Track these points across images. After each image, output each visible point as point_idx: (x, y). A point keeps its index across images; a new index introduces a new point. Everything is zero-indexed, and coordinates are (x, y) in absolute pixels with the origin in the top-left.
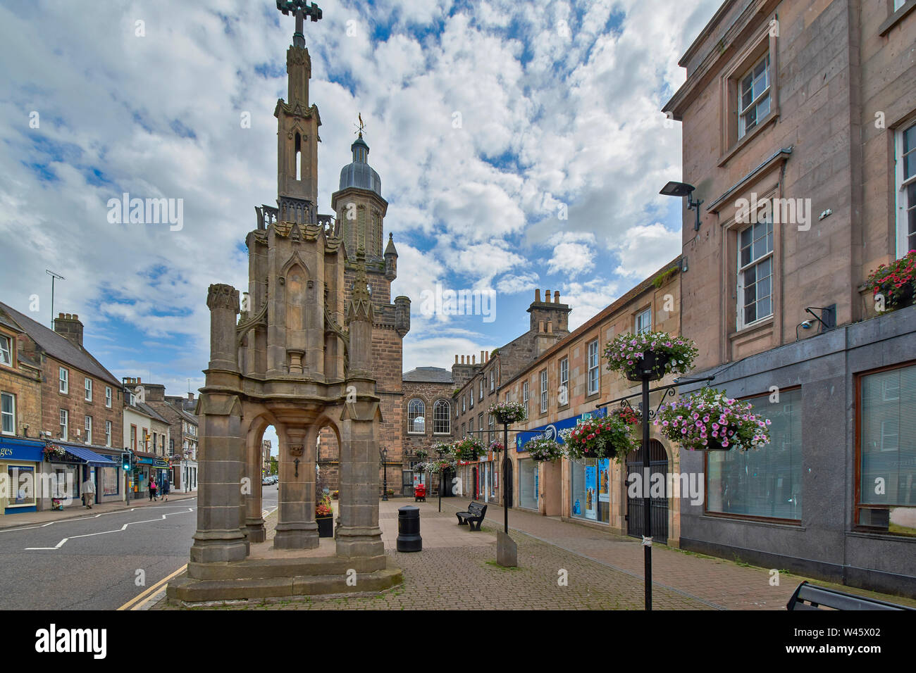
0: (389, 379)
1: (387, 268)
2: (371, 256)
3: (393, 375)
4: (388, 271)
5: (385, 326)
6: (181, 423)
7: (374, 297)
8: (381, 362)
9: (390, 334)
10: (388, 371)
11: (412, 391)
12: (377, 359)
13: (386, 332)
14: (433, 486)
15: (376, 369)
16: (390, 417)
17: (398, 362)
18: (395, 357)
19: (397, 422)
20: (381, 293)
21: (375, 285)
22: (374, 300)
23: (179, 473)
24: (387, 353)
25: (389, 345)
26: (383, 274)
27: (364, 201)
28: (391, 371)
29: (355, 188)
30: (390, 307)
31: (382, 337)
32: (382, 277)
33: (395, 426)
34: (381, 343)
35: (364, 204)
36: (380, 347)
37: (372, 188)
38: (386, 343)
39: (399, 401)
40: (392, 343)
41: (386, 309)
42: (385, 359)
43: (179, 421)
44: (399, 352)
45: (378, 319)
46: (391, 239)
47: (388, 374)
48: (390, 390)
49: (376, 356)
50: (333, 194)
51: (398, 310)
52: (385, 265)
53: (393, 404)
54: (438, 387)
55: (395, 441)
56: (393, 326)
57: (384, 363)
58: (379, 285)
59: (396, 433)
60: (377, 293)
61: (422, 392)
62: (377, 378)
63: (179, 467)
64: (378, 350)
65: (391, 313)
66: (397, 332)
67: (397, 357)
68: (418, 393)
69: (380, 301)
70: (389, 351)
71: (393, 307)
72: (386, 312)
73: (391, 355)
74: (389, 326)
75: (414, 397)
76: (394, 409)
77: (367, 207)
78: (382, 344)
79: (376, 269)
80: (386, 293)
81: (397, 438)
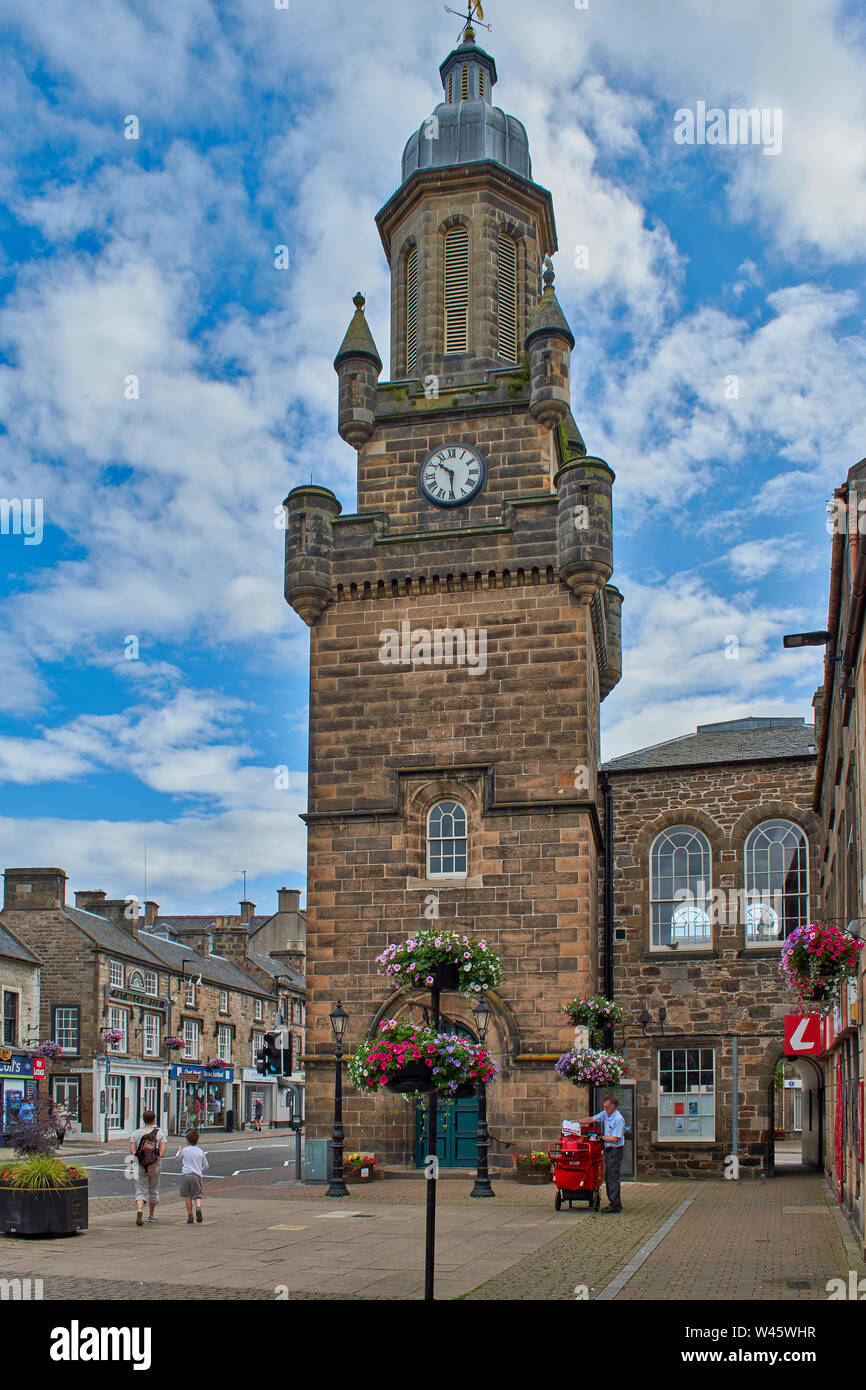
0: (537, 756)
1: (533, 382)
2: (487, 364)
3: (555, 740)
4: (535, 392)
5: (521, 571)
6: (96, 963)
7: (494, 488)
8: (508, 698)
10: (534, 730)
11: (663, 803)
12: (494, 690)
13: (526, 592)
14: (743, 1134)
15: (493, 728)
16: (542, 890)
18: (560, 675)
19: (569, 907)
20: (515, 471)
21: (496, 449)
22: (493, 500)
23: (91, 1091)
24: (530, 664)
25: (539, 636)
26: (524, 407)
27: (463, 201)
28: (545, 726)
30: (539, 506)
31: (515, 610)
32: (520, 419)
33: (562, 920)
34: (508, 633)
35: (461, 210)
36: (506, 647)
38: (526, 631)
39: (574, 831)
40: (549, 630)
41: (525, 515)
42: (525, 687)
43: (92, 958)
45: (495, 554)
48: (541, 793)
50: (377, 219)
51: (565, 507)
52: (527, 377)
53: (553, 846)
54: (760, 776)
55: (563, 977)
56: (550, 568)
57: (519, 702)
58: (510, 446)
59: (566, 949)
60: (504, 474)
61: (698, 801)
62: (497, 758)
63: (91, 1074)
65: (538, 525)
66: (565, 587)
67: (566, 675)
68: (684, 807)
70: (537, 659)
71: (551, 502)
72: (525, 525)
73: (545, 672)
74: (535, 570)
75: (670, 821)
76: (558, 860)
78: (514, 637)
79: (499, 397)
81: (569, 965)
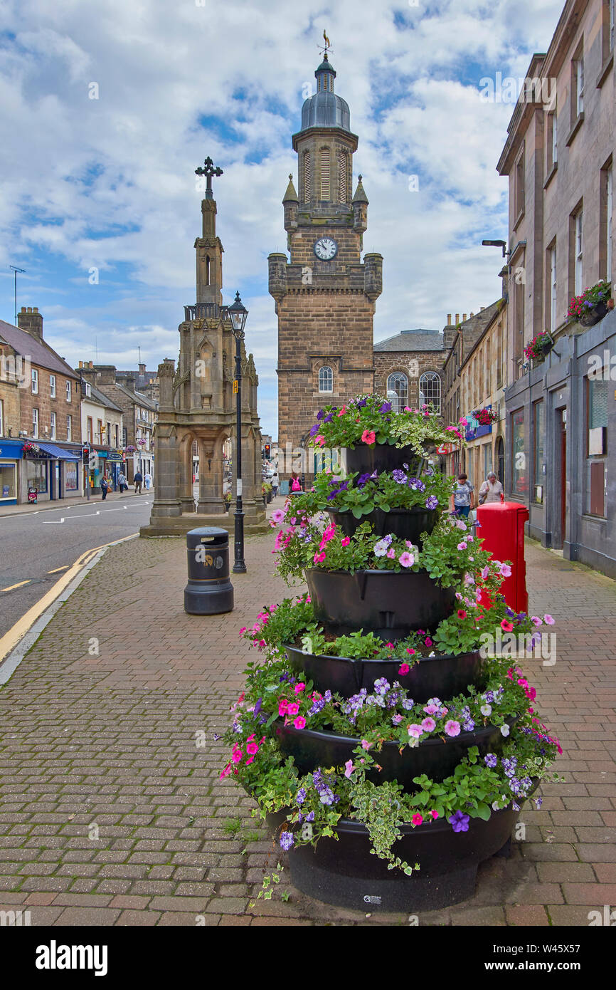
0: (357, 353)
1: (355, 219)
2: (337, 206)
3: (363, 348)
4: (356, 223)
5: (352, 290)
6: (134, 409)
7: (341, 255)
8: (347, 333)
9: (359, 300)
10: (356, 345)
11: (393, 364)
13: (353, 297)
15: (342, 343)
17: (368, 332)
18: (365, 326)
20: (348, 251)
21: (341, 241)
22: (341, 260)
24: (354, 322)
25: (357, 312)
26: (351, 227)
27: (328, 140)
28: (360, 344)
29: (317, 128)
30: (358, 268)
31: (349, 303)
32: (351, 230)
34: (347, 311)
35: (328, 144)
36: (346, 316)
37: (337, 123)
38: (353, 310)
39: (369, 379)
40: (361, 311)
41: (354, 270)
42: (353, 330)
43: (132, 407)
44: (369, 321)
45: (343, 283)
46: (360, 182)
47: (356, 348)
48: (358, 366)
49: (342, 327)
50: (293, 137)
51: (367, 270)
52: (353, 216)
53: (362, 384)
54: (426, 356)
56: (362, 290)
57: (351, 335)
58: (346, 241)
60: (343, 251)
61: (404, 364)
62: (344, 353)
63: (133, 459)
64: (345, 320)
65: (359, 275)
66: (366, 296)
67: (367, 326)
68: (399, 366)
69: (348, 260)
70: (357, 320)
71: (362, 267)
72: (353, 274)
73: (359, 325)
74: (357, 290)
77: (332, 147)
78: (349, 312)
79: (343, 222)
80: (354, 249)
